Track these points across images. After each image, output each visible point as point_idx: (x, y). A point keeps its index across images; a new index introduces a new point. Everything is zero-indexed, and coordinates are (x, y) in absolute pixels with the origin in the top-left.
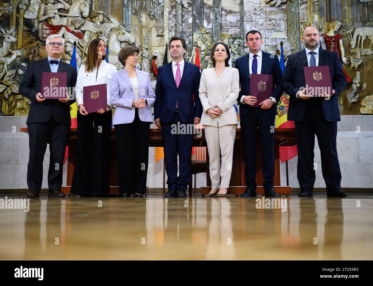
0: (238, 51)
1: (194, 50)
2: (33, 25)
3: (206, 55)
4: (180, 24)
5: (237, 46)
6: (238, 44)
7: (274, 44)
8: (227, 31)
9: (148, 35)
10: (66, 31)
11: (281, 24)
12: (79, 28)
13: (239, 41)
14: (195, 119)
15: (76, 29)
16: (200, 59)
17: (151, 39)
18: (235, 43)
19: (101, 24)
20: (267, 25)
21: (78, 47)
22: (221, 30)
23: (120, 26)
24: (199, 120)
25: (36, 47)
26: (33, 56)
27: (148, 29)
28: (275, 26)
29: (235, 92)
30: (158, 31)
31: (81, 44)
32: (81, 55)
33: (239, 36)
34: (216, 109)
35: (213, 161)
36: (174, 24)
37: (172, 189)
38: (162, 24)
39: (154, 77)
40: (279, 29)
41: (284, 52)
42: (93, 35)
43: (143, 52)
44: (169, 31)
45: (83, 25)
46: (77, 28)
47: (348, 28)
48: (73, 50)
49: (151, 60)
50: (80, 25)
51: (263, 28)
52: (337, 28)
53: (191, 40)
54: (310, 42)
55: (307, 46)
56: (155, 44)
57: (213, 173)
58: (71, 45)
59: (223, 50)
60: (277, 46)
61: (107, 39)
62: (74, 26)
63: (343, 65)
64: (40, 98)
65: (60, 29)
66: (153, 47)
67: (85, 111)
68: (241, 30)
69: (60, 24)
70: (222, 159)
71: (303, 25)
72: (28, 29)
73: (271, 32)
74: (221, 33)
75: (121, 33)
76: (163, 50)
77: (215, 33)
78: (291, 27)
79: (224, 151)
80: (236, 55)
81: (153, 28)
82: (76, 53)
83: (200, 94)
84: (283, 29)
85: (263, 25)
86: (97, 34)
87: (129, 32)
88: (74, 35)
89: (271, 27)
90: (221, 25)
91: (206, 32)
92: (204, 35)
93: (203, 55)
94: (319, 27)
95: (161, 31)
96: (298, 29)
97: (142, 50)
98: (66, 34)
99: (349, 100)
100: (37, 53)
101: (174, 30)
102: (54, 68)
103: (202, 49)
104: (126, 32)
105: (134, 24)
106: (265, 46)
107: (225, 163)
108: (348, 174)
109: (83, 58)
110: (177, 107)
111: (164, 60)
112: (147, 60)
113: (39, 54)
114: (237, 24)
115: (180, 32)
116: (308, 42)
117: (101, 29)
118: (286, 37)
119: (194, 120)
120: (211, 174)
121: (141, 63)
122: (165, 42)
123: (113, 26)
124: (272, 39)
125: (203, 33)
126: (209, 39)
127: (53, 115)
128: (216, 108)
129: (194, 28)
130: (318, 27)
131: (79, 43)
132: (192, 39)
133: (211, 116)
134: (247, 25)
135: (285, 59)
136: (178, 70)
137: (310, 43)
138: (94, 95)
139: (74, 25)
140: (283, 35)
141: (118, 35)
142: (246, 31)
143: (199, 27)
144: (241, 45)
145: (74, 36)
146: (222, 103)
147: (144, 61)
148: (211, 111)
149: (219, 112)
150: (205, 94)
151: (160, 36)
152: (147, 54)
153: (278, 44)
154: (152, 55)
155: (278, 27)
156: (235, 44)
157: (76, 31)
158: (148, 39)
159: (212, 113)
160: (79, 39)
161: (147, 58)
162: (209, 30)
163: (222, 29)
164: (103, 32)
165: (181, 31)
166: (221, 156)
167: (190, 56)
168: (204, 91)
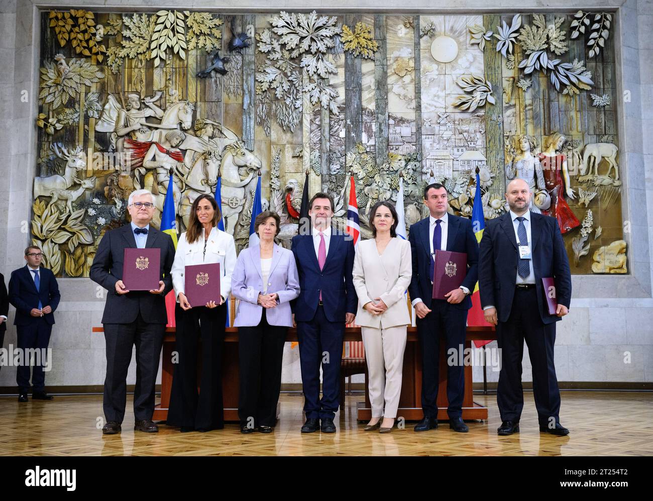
0: (413, 179)
1: (347, 178)
2: (110, 141)
3: (366, 186)
4: (328, 138)
5: (411, 172)
6: (413, 169)
7: (467, 168)
8: (396, 149)
9: (280, 156)
10: (158, 151)
11: (476, 139)
12: (177, 146)
13: (414, 164)
14: (347, 316)
15: (172, 147)
16: (356, 192)
17: (284, 162)
18: (408, 167)
19: (210, 140)
20: (457, 141)
21: (176, 175)
22: (387, 148)
23: (238, 142)
24: (352, 317)
25: (114, 174)
26: (109, 189)
27: (279, 147)
28: (467, 142)
29: (405, 277)
30: (294, 149)
31: (180, 169)
32: (181, 187)
33: (415, 158)
34: (378, 303)
35: (374, 377)
36: (318, 139)
37: (312, 419)
38: (300, 139)
39: (289, 219)
40: (474, 146)
41: (481, 182)
42: (198, 157)
43: (272, 181)
44: (310, 150)
45: (183, 141)
46: (174, 145)
47: (576, 144)
48: (169, 179)
49: (285, 194)
50: (178, 142)
51: (450, 144)
52: (559, 144)
53: (344, 164)
54: (516, 201)
55: (513, 207)
56: (290, 169)
57: (374, 395)
58: (165, 172)
59: (386, 216)
60: (470, 171)
61: (219, 162)
62: (170, 143)
63: (567, 200)
64: (121, 288)
65: (149, 148)
66: (287, 174)
67: (187, 303)
68: (418, 148)
69: (150, 140)
70: (387, 375)
71: (509, 139)
72: (102, 148)
73: (462, 151)
74: (387, 152)
75: (239, 152)
76: (301, 178)
77: (379, 152)
78: (491, 143)
79: (389, 364)
80: (410, 185)
81: (287, 146)
82: (173, 183)
83: (356, 279)
84: (480, 147)
85: (450, 140)
86: (205, 155)
87: (251, 151)
88: (170, 156)
89: (462, 142)
90: (388, 140)
91: (365, 151)
92: (362, 156)
93: (362, 185)
94: (533, 143)
95: (298, 150)
96: (502, 146)
97: (271, 179)
98: (158, 156)
99: (576, 252)
100: (116, 184)
101: (319, 149)
102: (141, 241)
103: (360, 177)
104: (247, 152)
105: (259, 139)
106: (453, 171)
107: (391, 382)
108: (573, 361)
109: (184, 191)
110: (321, 299)
111: (303, 193)
112: (278, 193)
113: (118, 185)
114: (412, 139)
115: (327, 151)
116: (514, 202)
117: (209, 146)
118: (484, 158)
119: (345, 316)
120: (372, 395)
121: (269, 198)
122: (305, 165)
123: (227, 142)
124: (464, 161)
125: (361, 152)
126: (370, 161)
127: (141, 312)
128: (378, 301)
129: (347, 145)
130: (531, 143)
131: (177, 169)
132: (344, 161)
133: (370, 312)
134: (427, 140)
135: (483, 192)
136: (322, 242)
137: (517, 203)
138: (202, 280)
139: (170, 141)
140: (479, 155)
141: (235, 157)
142: (424, 148)
143: (354, 143)
144: (417, 170)
145: (170, 158)
146: (386, 294)
147: (273, 194)
148: (371, 306)
149: (382, 307)
150: (362, 279)
151: (297, 157)
152: (278, 184)
153: (472, 168)
154: (286, 186)
155: (472, 143)
156: (409, 169)
157: (173, 150)
158: (280, 163)
159: (372, 310)
160: (177, 162)
161: (278, 190)
162: (370, 147)
163: (389, 147)
164: (212, 152)
165: (328, 149)
166: (385, 370)
167: (342, 188)
168: (360, 275)
